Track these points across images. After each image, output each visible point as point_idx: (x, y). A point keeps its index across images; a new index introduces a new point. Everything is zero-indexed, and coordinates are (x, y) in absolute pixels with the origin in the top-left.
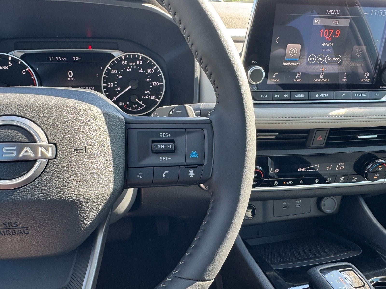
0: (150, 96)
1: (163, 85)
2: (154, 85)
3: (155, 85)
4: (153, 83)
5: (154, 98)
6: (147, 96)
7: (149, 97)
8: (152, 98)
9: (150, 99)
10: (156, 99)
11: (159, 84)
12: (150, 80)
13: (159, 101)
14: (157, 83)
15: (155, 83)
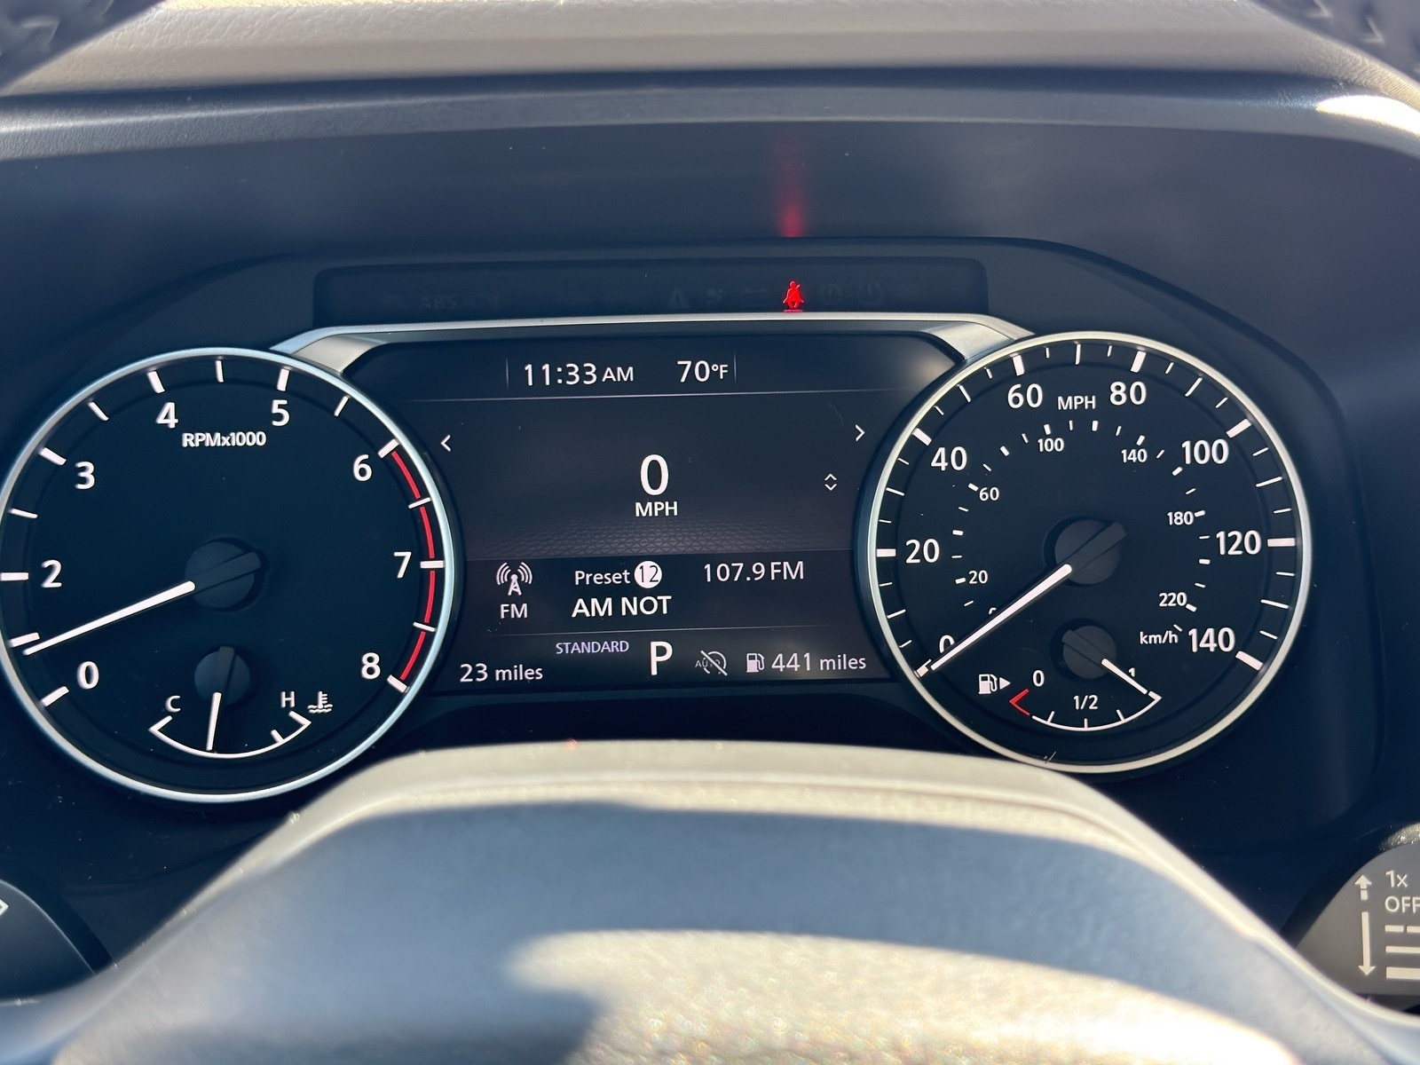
0: (1193, 632)
1: (1293, 553)
2: (1226, 550)
5: (1227, 644)
6: (1175, 631)
7: (1190, 638)
9: (1195, 650)
10: (1241, 656)
11: (1264, 543)
12: (1194, 517)
13: (1263, 669)
14: (1252, 536)
15: (1235, 537)
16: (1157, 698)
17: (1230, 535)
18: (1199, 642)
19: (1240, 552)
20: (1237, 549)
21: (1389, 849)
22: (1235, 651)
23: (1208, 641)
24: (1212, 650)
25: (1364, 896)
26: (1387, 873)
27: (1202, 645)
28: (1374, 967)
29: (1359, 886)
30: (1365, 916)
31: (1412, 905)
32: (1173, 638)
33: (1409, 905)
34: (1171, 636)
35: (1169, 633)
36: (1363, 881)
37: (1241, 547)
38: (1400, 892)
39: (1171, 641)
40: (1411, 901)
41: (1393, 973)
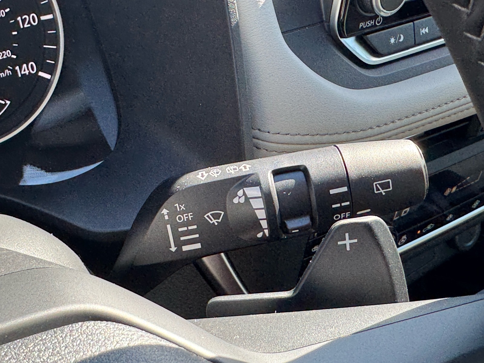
0: (17, 68)
1: (53, 21)
2: (23, 25)
3: (26, 26)
4: (19, 19)
5: (33, 70)
6: (9, 69)
7: (17, 71)
8: (27, 72)
9: (20, 76)
10: (41, 74)
11: (39, 19)
12: (6, 13)
13: (52, 78)
14: (33, 17)
15: (25, 18)
16: (8, 102)
17: (23, 17)
18: (21, 72)
19: (29, 25)
20: (28, 24)
21: (174, 194)
22: (37, 72)
23: (25, 71)
24: (27, 74)
25: (166, 217)
26: (175, 205)
27: (23, 73)
28: (176, 248)
29: (163, 213)
30: (169, 226)
31: (189, 217)
32: (9, 73)
33: (187, 217)
34: (8, 72)
35: (7, 71)
36: (165, 211)
37: (29, 23)
38: (182, 213)
39: (8, 75)
40: (188, 216)
41: (185, 248)
